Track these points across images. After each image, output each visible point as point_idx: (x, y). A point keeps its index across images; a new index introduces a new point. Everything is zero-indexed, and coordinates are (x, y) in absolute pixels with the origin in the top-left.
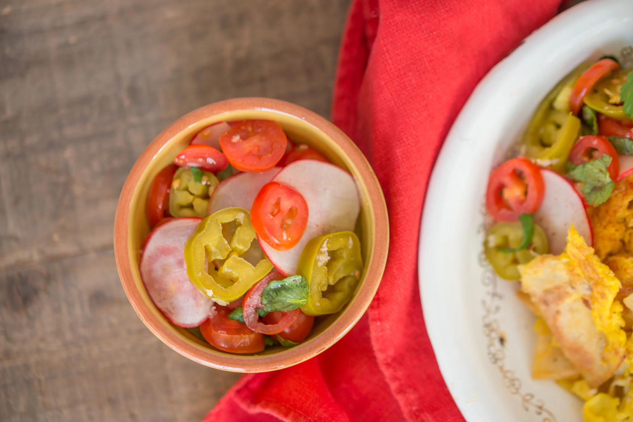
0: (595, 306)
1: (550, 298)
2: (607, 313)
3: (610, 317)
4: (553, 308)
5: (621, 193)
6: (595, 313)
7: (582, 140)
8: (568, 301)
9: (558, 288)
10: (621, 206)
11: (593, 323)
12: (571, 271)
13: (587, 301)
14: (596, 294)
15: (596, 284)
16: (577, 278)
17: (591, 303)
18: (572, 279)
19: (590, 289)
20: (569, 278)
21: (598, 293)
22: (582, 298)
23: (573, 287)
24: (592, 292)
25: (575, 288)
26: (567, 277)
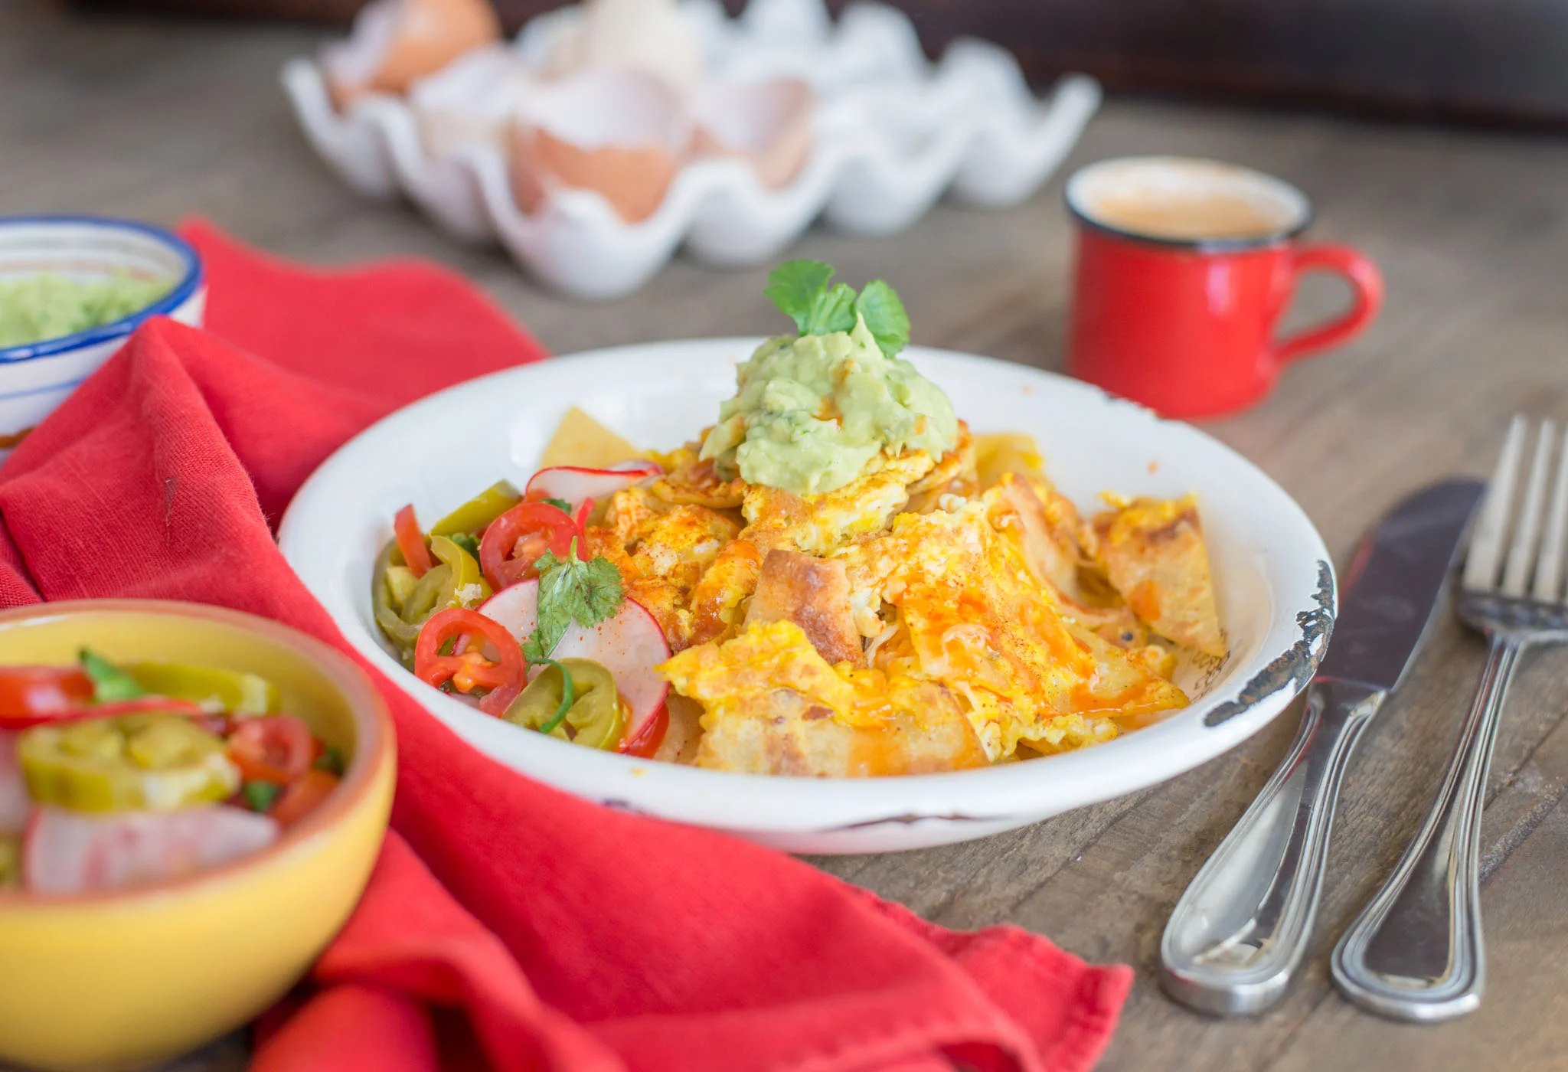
0: (828, 699)
6: (842, 710)
8: (805, 747)
12: (745, 707)
13: (813, 709)
14: (804, 683)
15: (782, 670)
16: (761, 701)
17: (818, 705)
18: (761, 713)
19: (791, 691)
20: (757, 718)
21: (801, 677)
22: (805, 717)
23: (778, 720)
24: (798, 691)
25: (781, 717)
26: (754, 722)
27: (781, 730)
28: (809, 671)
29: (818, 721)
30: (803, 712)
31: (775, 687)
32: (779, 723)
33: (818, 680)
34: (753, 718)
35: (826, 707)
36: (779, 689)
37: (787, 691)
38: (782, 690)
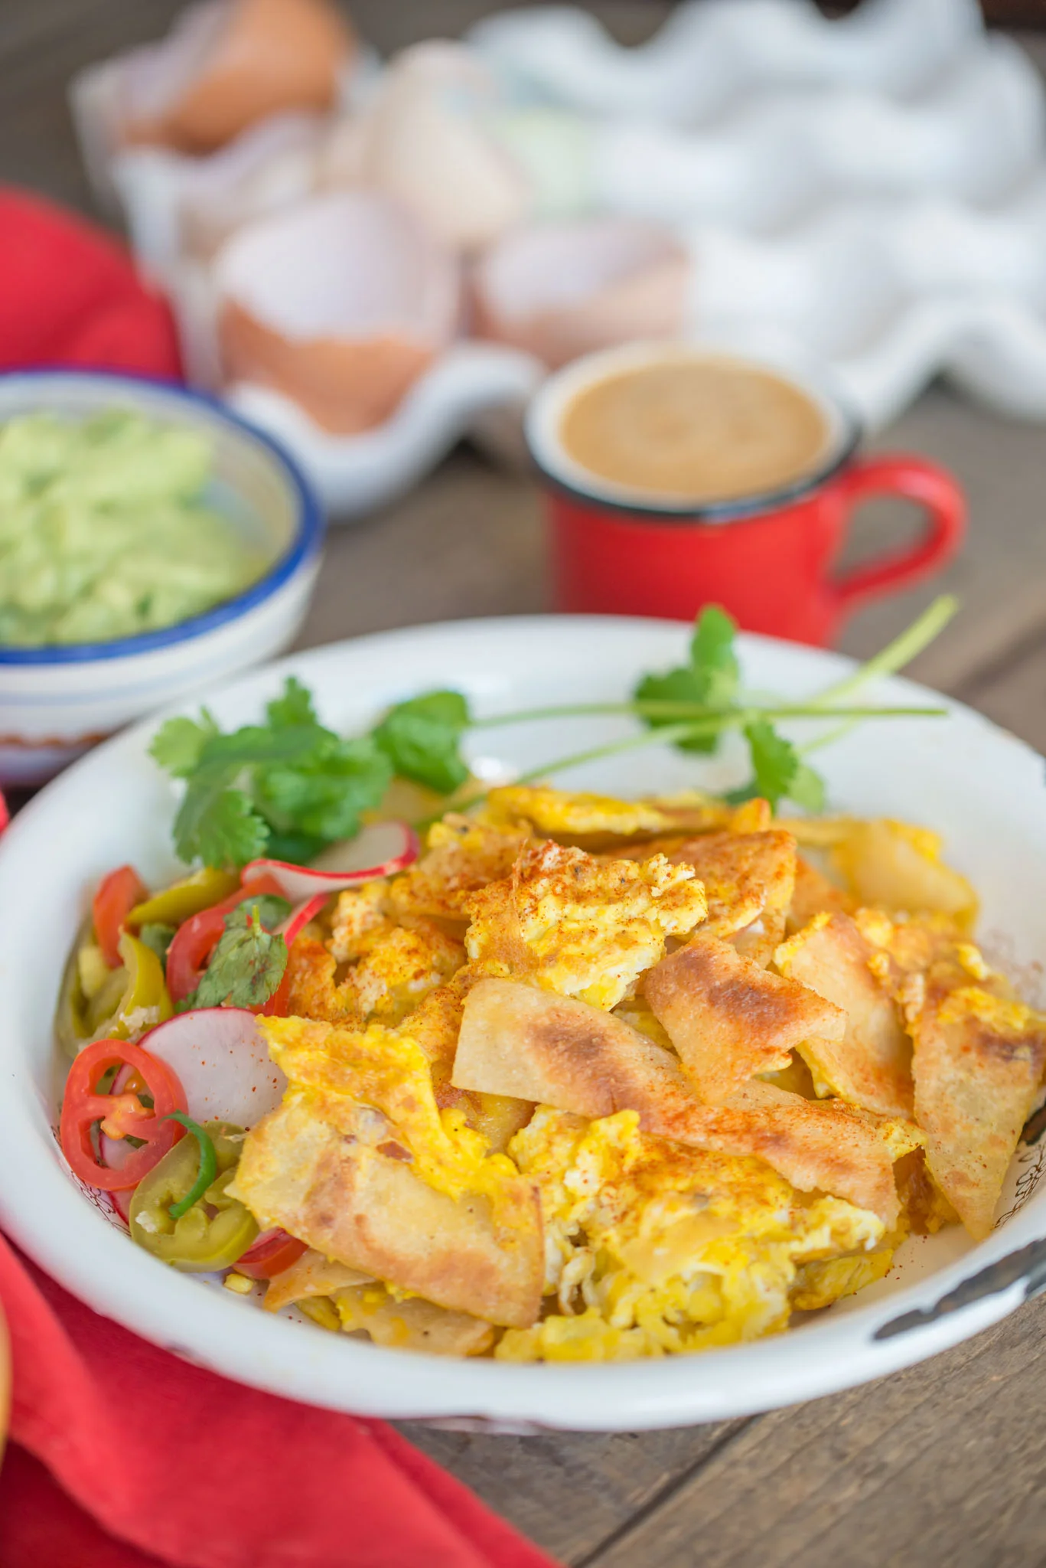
0: (415, 1142)
1: (325, 1202)
2: (443, 1142)
3: (456, 1144)
4: (344, 1218)
5: (305, 972)
6: (425, 1162)
7: (173, 953)
8: (361, 1179)
9: (324, 1165)
10: (324, 989)
11: (436, 1192)
12: (323, 1108)
13: (392, 1145)
14: (398, 1114)
15: (383, 1088)
16: (341, 1109)
17: (401, 1143)
18: (335, 1122)
19: (381, 1114)
20: (329, 1124)
21: (398, 1106)
22: (380, 1149)
23: (349, 1139)
24: (389, 1118)
25: (353, 1137)
26: (324, 1127)
27: (347, 1150)
28: (410, 1104)
29: (391, 1160)
30: (380, 1143)
31: (367, 1102)
32: (349, 1142)
33: (414, 1118)
34: (324, 1123)
35: (408, 1150)
36: (368, 1106)
37: (376, 1112)
38: (371, 1109)
